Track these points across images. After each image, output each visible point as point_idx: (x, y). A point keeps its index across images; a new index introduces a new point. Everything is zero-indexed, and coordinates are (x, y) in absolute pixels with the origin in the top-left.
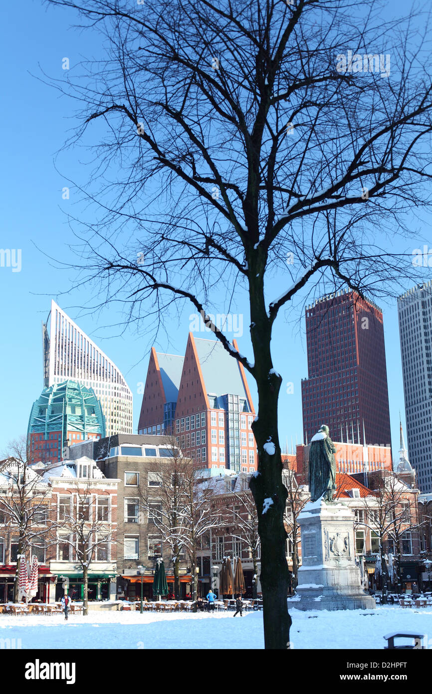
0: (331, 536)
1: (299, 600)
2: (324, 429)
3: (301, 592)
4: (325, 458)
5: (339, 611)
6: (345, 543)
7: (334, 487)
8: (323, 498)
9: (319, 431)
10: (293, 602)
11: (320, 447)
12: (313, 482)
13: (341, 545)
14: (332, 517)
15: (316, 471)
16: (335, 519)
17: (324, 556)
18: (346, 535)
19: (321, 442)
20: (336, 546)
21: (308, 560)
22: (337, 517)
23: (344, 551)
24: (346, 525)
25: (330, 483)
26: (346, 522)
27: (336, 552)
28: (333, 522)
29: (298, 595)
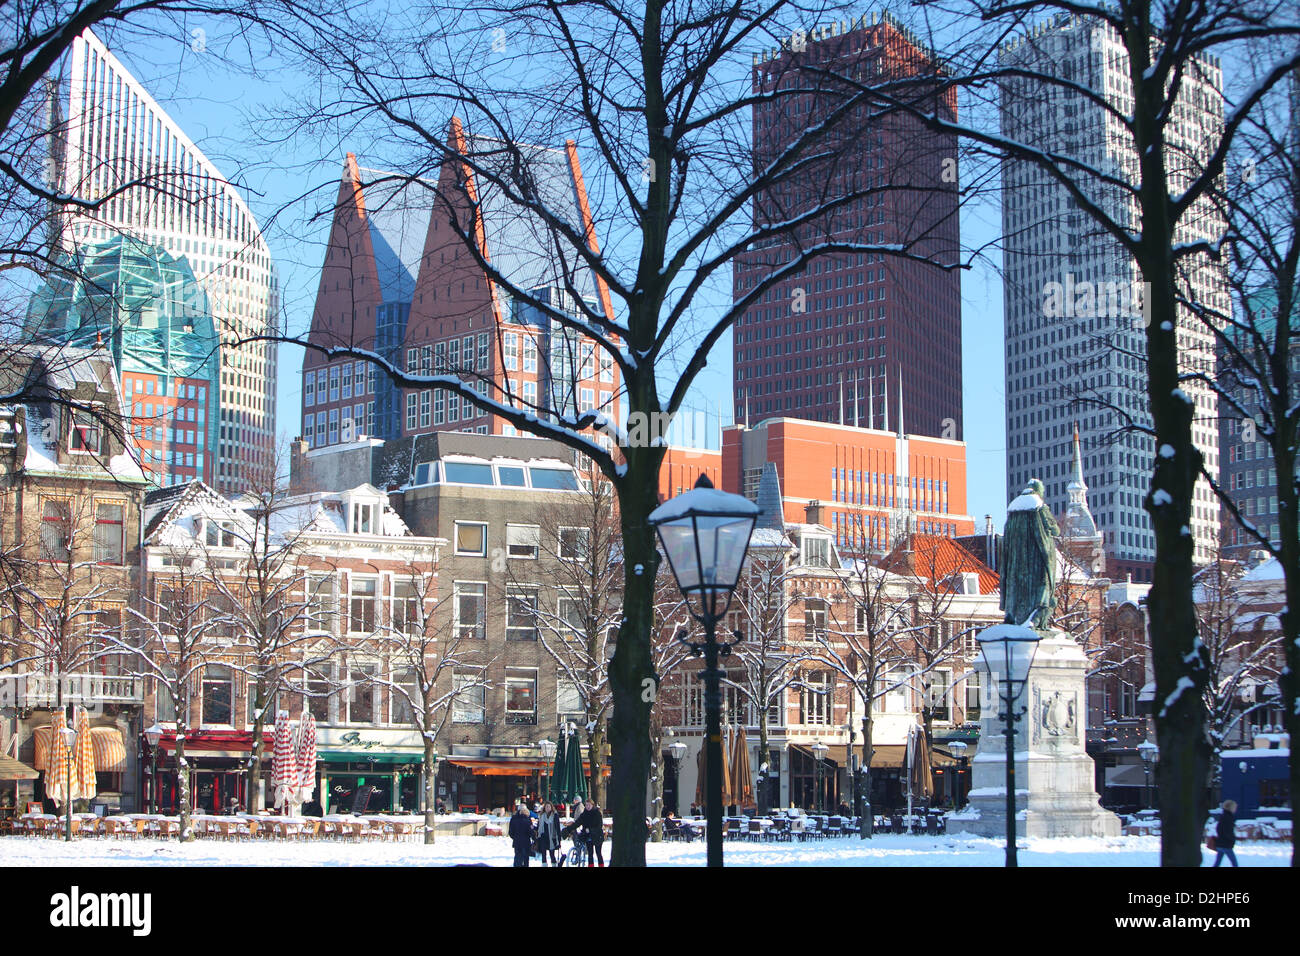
0: (1045, 697)
1: (977, 817)
2: (1035, 487)
3: (978, 802)
4: (1037, 546)
5: (1057, 838)
6: (1070, 712)
7: (1052, 603)
8: (1032, 624)
9: (1025, 491)
10: (963, 822)
11: (1029, 524)
12: (1010, 590)
13: (1062, 716)
14: (1049, 661)
15: (1018, 570)
16: (1053, 665)
17: (1031, 736)
18: (1070, 696)
19: (1030, 515)
20: (1053, 718)
21: (995, 742)
22: (1057, 661)
23: (1067, 726)
24: (1072, 677)
25: (1046, 596)
26: (1072, 672)
27: (1052, 729)
28: (1048, 671)
29: (971, 809)
